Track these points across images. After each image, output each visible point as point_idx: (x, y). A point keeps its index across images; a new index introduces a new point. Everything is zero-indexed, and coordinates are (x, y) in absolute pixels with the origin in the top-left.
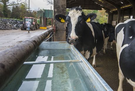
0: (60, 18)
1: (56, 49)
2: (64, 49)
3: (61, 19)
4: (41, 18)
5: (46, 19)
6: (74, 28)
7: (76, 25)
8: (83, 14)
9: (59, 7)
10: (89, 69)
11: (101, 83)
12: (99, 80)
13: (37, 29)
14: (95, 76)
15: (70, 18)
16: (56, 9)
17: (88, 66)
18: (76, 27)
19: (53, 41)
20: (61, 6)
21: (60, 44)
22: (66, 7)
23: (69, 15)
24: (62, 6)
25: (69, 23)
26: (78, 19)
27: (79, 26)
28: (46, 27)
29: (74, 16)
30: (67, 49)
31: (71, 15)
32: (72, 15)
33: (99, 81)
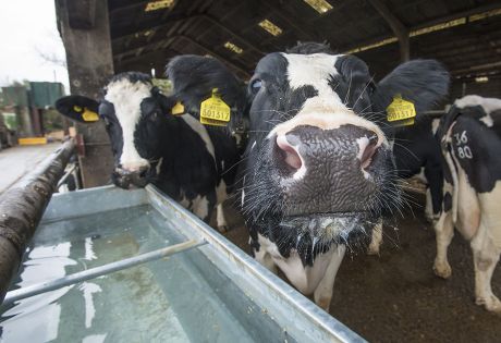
0: (77, 109)
1: (99, 213)
2: (128, 206)
3: (83, 112)
4: (18, 109)
5: (41, 111)
6: (132, 138)
7: (136, 126)
8: (154, 91)
9: (87, 73)
10: (243, 265)
11: (295, 307)
12: (289, 297)
13: (9, 147)
14: (269, 286)
15: (111, 106)
16: (79, 79)
17: (236, 259)
18: (136, 134)
19: (81, 187)
20: (94, 71)
21: (110, 193)
22: (113, 72)
23: (108, 98)
24: (99, 70)
25: (111, 124)
26: (139, 107)
27: (149, 127)
28: (43, 136)
29: (124, 99)
30: (138, 206)
31: (116, 96)
32: (119, 96)
33: (288, 302)
